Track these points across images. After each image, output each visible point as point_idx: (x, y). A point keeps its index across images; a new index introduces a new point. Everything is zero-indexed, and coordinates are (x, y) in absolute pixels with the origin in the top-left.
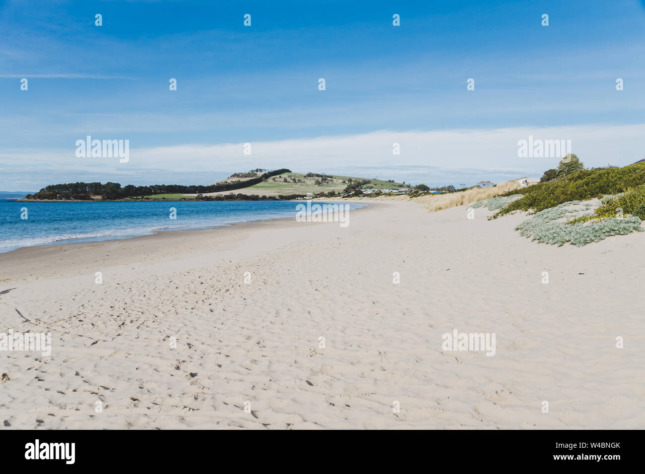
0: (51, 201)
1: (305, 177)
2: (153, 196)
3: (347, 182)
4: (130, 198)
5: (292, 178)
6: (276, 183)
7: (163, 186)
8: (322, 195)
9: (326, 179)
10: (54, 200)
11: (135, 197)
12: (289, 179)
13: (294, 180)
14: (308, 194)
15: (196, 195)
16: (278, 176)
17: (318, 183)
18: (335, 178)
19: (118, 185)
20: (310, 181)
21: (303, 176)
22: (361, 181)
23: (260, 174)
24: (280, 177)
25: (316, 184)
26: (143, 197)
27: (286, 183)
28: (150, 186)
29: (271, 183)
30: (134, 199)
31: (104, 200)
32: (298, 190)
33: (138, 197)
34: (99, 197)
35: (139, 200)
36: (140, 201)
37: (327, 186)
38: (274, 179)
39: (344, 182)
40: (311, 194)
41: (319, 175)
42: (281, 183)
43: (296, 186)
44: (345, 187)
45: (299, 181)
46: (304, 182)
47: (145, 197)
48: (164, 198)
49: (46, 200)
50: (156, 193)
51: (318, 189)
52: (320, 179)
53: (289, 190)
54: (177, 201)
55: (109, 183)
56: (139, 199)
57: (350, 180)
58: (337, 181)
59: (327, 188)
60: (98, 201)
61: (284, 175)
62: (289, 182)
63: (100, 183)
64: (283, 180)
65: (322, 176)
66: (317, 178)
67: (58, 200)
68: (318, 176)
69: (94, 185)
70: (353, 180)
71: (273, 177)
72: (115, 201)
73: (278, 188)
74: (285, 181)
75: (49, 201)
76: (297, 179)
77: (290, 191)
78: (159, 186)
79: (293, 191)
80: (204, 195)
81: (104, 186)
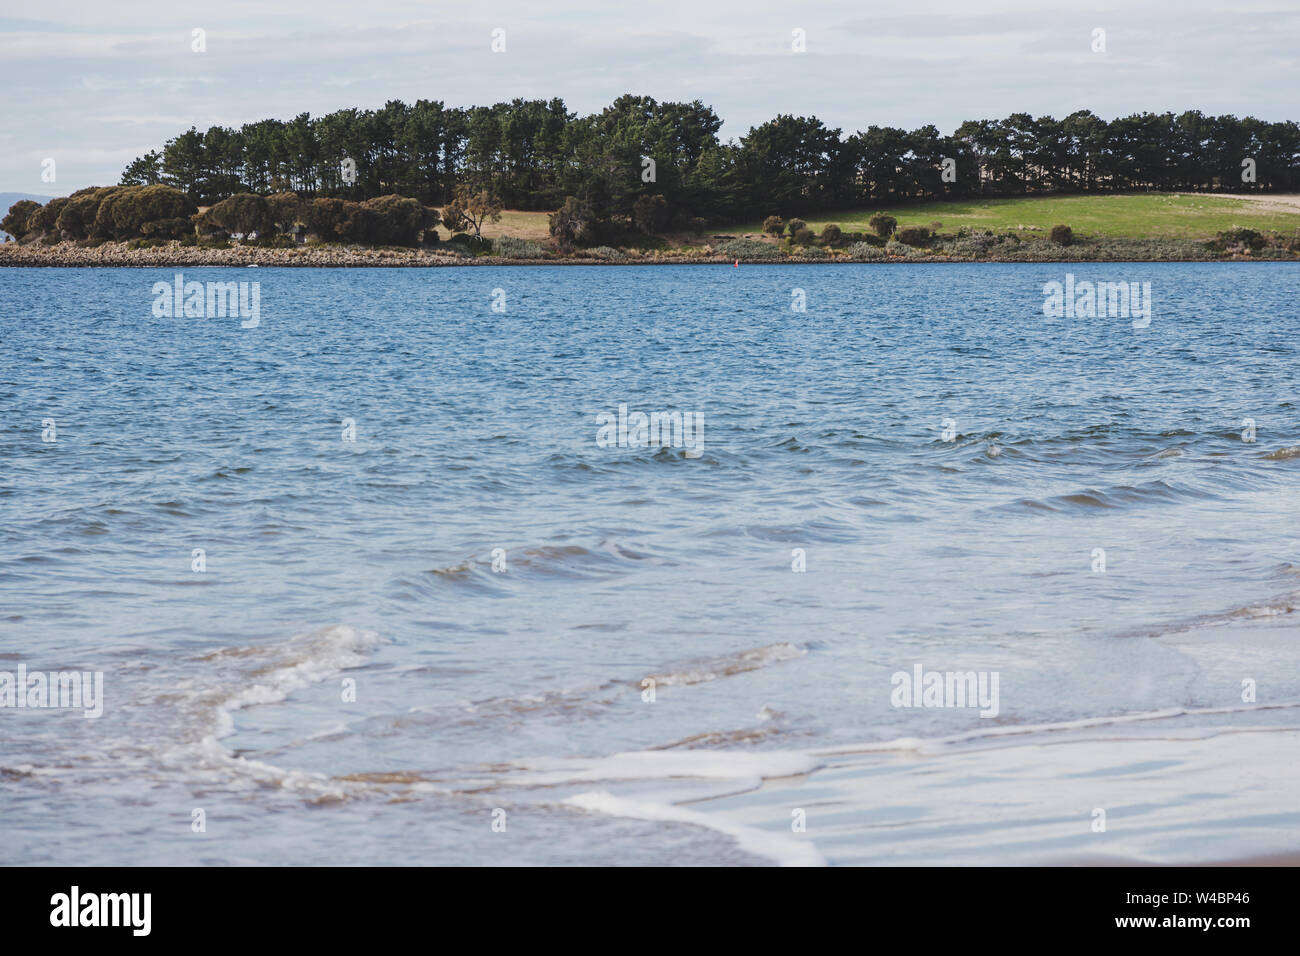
0: (148, 254)
2: (981, 218)
4: (776, 230)
7: (1084, 123)
10: (172, 249)
11: (817, 228)
19: (696, 123)
26: (886, 227)
28: (969, 127)
30: (808, 239)
31: (568, 247)
33: (849, 227)
34: (533, 226)
35: (843, 254)
36: (862, 260)
47: (909, 221)
48: (1063, 236)
49: (115, 250)
50: (1009, 189)
54: (1187, 258)
55: (626, 103)
56: (857, 237)
60: (518, 256)
63: (558, 105)
67: (194, 252)
69: (504, 121)
72: (656, 255)
75: (134, 255)
78: (1047, 128)
81: (583, 130)
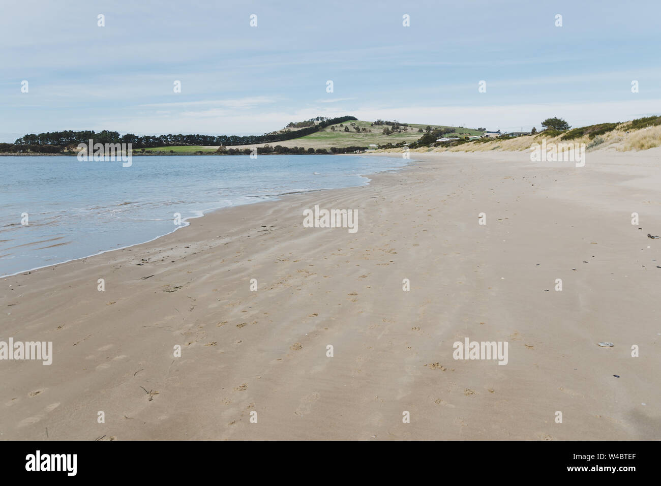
1: (372, 125)
2: (159, 149)
3: (424, 131)
5: (356, 126)
6: (335, 133)
8: (390, 146)
9: (398, 128)
12: (351, 129)
13: (358, 129)
14: (371, 145)
15: (217, 148)
16: (339, 125)
17: (387, 132)
18: (410, 127)
20: (378, 131)
21: (370, 124)
22: (443, 129)
23: (317, 123)
24: (342, 126)
25: (384, 134)
27: (347, 133)
29: (328, 133)
32: (359, 141)
37: (398, 136)
38: (333, 128)
39: (421, 131)
40: (374, 145)
41: (390, 122)
42: (341, 133)
43: (361, 137)
44: (420, 136)
45: (364, 130)
46: (370, 131)
51: (386, 139)
52: (390, 128)
53: (348, 141)
57: (429, 128)
58: (412, 129)
59: (398, 138)
61: (347, 124)
62: (351, 132)
64: (343, 129)
65: (393, 124)
66: (386, 126)
68: (388, 123)
70: (433, 128)
71: (333, 125)
73: (335, 139)
74: (347, 130)
76: (361, 128)
77: (349, 143)
79: (353, 142)
80: (228, 148)
